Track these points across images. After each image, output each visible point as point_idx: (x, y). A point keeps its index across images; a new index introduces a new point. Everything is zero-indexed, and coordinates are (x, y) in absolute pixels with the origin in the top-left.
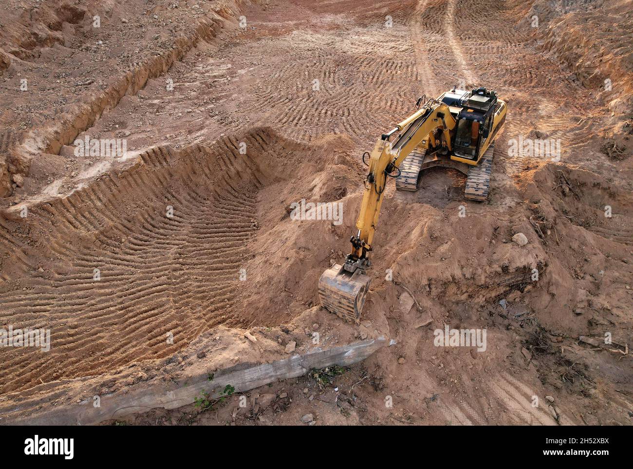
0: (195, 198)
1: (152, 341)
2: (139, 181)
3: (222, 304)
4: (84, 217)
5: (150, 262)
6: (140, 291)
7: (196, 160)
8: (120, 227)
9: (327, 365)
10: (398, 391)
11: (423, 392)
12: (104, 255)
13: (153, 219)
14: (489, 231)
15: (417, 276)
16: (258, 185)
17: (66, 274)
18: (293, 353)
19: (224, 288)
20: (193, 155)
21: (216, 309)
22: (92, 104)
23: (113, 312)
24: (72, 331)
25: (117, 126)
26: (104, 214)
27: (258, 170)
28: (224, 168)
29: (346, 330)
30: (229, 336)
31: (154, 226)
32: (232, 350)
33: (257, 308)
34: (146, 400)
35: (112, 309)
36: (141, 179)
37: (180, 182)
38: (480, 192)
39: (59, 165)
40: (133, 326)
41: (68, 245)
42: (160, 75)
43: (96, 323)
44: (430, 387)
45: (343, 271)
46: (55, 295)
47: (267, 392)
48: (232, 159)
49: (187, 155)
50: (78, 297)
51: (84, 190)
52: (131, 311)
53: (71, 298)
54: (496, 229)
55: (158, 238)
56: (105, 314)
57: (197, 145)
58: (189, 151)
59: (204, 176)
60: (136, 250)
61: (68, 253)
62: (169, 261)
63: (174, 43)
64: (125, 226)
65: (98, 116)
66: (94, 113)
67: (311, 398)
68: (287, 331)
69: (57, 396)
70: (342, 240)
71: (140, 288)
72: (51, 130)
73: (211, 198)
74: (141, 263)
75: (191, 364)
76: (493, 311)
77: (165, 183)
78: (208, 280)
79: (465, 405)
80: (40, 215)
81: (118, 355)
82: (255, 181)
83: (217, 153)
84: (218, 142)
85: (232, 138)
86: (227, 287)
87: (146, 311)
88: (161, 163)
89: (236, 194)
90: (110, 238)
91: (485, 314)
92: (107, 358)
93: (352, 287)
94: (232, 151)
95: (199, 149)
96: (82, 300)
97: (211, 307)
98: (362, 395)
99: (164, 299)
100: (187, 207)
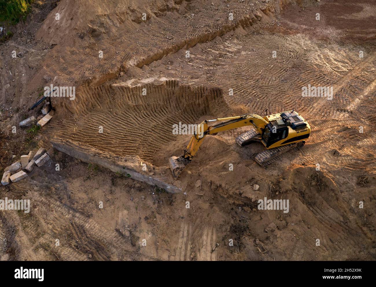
0: (177, 107)
1: (125, 150)
2: (160, 91)
3: (154, 151)
4: (134, 97)
5: (144, 124)
6: (134, 132)
7: (185, 91)
8: (144, 106)
9: (162, 187)
10: (175, 209)
11: (181, 214)
12: (132, 114)
13: (157, 108)
14: (249, 178)
15: (208, 177)
16: (204, 113)
17: (117, 115)
18: (150, 176)
19: (158, 146)
20: (185, 89)
21: (150, 152)
22: (164, 50)
23: (122, 135)
24: (107, 134)
25: (169, 63)
26: (141, 99)
27: (208, 106)
28: (194, 100)
29: (171, 179)
30: (136, 160)
31: (155, 111)
32: (134, 164)
33: (160, 158)
34: (106, 164)
35: (122, 134)
36: (161, 91)
37: (175, 98)
38: (260, 161)
39: (137, 73)
40: (123, 143)
41: (123, 105)
42: (206, 42)
43: (115, 135)
44: (184, 214)
45: (177, 160)
46: (110, 120)
47: (139, 183)
48: (200, 97)
49: (183, 88)
50: (116, 125)
51: (139, 87)
52: (126, 138)
53: (114, 124)
54: (253, 179)
55: (153, 117)
56: (119, 134)
57: (189, 85)
58: (184, 87)
59: (185, 99)
60: (143, 117)
61: (122, 108)
62: (149, 127)
63: (222, 27)
64: (146, 107)
65: (165, 55)
66: (163, 54)
67: (149, 193)
68: (154, 169)
69: (87, 149)
70: (200, 151)
71: (134, 131)
72: (142, 58)
73: (182, 110)
74: (141, 123)
75: (121, 161)
76: (234, 209)
77: (169, 96)
78: (156, 141)
79: (191, 227)
80: (120, 90)
81: (113, 149)
82: (204, 111)
83: (195, 92)
84: (198, 87)
85: (205, 88)
86: (160, 146)
87: (130, 140)
88: (172, 87)
89: (193, 113)
90: (138, 109)
91: (230, 208)
92: (110, 148)
93: (175, 166)
94: (202, 94)
95: (189, 87)
96: (116, 126)
97: (149, 150)
98: (164, 202)
99: (138, 139)
100: (172, 109)
